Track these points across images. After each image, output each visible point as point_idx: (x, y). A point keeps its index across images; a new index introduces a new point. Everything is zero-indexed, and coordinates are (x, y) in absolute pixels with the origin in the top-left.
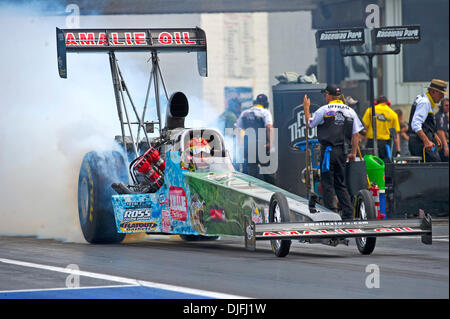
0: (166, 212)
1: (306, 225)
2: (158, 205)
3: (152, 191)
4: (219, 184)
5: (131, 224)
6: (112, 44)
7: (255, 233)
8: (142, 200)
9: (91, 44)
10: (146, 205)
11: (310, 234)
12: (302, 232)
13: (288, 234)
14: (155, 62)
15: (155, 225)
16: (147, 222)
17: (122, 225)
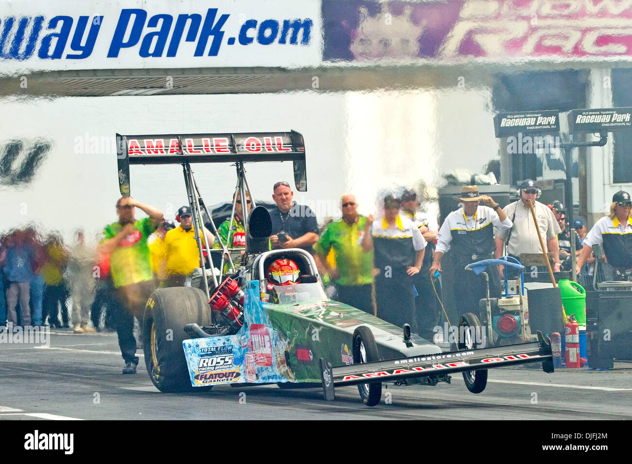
0: (250, 357)
1: (397, 362)
2: (240, 349)
3: (233, 331)
4: (304, 316)
5: (208, 374)
6: (186, 153)
7: (333, 378)
8: (220, 344)
9: (159, 154)
10: (225, 350)
11: (402, 373)
12: (391, 372)
13: (375, 375)
14: (241, 174)
15: (238, 375)
16: (228, 371)
17: (197, 377)
